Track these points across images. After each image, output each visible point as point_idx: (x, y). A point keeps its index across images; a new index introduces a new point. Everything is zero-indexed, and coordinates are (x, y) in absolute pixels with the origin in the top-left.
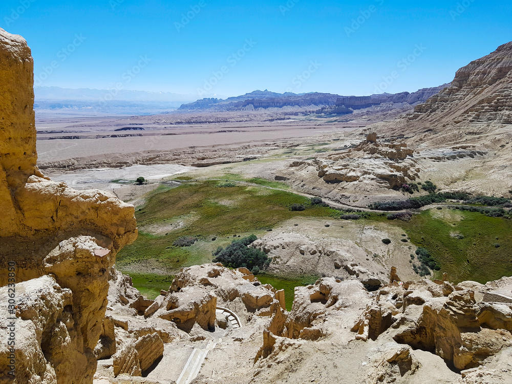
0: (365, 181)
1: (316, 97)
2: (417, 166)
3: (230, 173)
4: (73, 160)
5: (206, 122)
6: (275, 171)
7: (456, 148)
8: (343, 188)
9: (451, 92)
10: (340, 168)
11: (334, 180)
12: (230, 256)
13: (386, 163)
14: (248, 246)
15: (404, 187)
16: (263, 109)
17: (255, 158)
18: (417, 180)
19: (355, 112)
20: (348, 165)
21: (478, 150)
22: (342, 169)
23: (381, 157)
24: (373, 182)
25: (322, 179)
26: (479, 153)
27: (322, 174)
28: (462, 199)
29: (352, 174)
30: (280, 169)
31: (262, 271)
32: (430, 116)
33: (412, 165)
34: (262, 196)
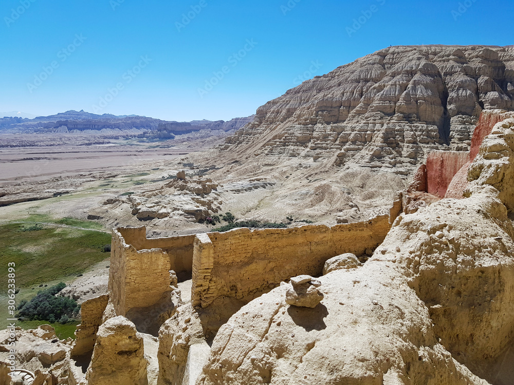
0: (175, 217)
1: (138, 121)
2: (220, 199)
3: (36, 213)
6: (88, 209)
7: (252, 180)
8: (155, 225)
9: (254, 127)
10: (152, 205)
11: (148, 217)
12: (35, 308)
13: (193, 199)
14: (56, 295)
15: (208, 220)
16: (78, 131)
17: (67, 192)
18: (220, 212)
19: (177, 137)
20: (160, 202)
21: (269, 182)
22: (154, 206)
23: (190, 193)
24: (182, 217)
25: (135, 217)
26: (269, 184)
27: (135, 212)
28: (253, 226)
29: (163, 211)
30: (94, 207)
31: (72, 319)
32: (238, 148)
33: (216, 199)
34: (72, 239)
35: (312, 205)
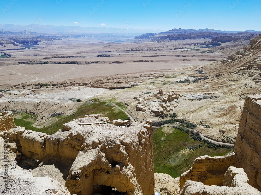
0: (147, 113)
1: (205, 34)
4: (67, 81)
5: (141, 50)
6: (127, 100)
7: (205, 94)
8: (139, 114)
9: (246, 50)
10: (142, 105)
11: (139, 110)
15: (161, 116)
17: (137, 85)
18: (170, 112)
20: (147, 104)
21: (215, 96)
23: (160, 101)
24: (150, 113)
25: (135, 109)
26: (215, 97)
28: (181, 123)
33: (173, 105)
34: (115, 113)
35: (220, 117)
